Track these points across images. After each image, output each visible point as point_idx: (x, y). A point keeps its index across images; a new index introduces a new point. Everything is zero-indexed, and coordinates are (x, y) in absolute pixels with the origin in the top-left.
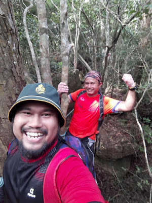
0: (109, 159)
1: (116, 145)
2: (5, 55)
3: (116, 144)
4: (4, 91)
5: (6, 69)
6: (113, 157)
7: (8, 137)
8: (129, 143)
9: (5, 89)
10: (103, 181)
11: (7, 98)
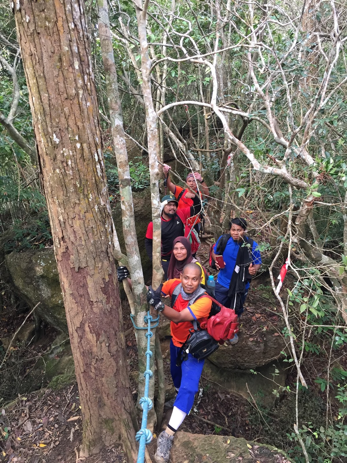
0: (239, 368)
1: (251, 339)
2: (103, 238)
3: (251, 336)
4: (99, 273)
5: (102, 251)
6: (246, 364)
7: (98, 323)
8: (276, 334)
9: (100, 271)
10: (228, 417)
11: (101, 279)
